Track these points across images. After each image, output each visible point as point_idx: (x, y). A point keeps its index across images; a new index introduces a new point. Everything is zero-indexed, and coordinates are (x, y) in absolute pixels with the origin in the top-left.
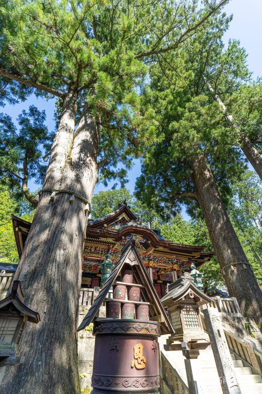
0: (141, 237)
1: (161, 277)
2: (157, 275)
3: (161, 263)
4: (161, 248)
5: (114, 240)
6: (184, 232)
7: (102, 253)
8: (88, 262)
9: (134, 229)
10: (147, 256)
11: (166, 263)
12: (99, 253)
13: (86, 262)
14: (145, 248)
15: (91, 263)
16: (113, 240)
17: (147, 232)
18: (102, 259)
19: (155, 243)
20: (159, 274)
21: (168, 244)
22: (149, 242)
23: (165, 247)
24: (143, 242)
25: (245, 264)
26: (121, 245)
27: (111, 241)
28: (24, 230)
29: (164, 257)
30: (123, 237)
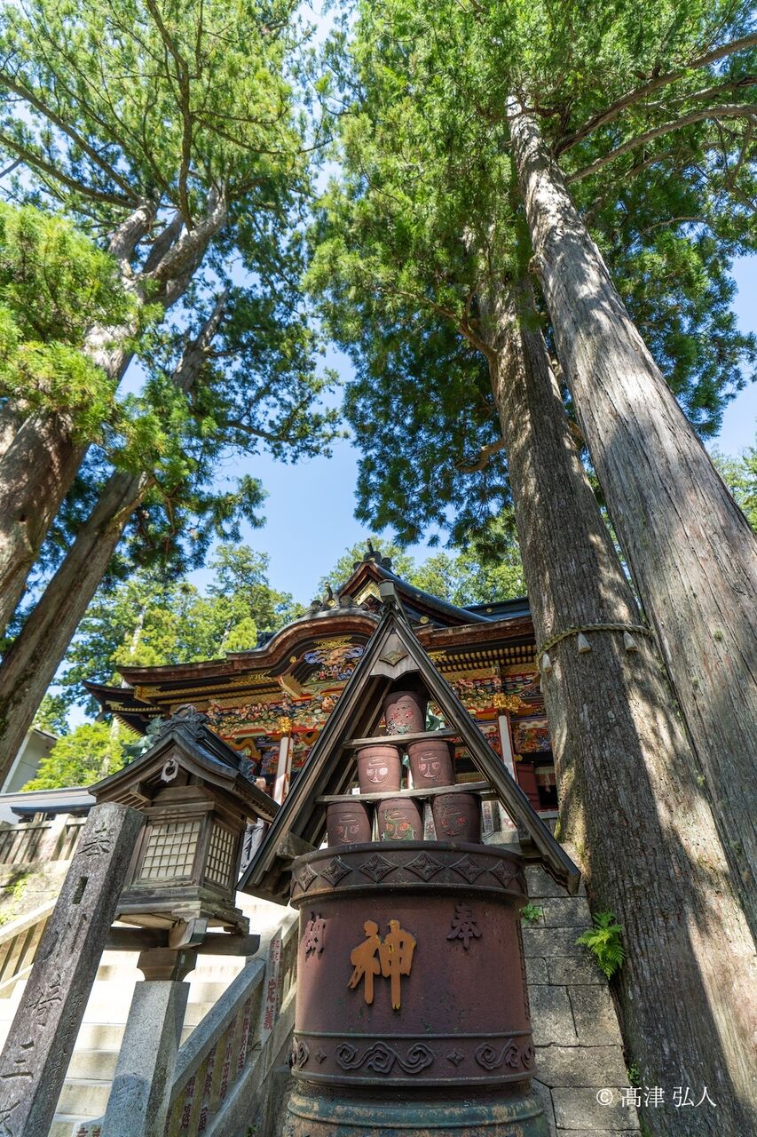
0: (344, 643)
5: (269, 675)
11: (467, 696)
16: (266, 675)
18: (268, 732)
21: (426, 638)
24: (356, 655)
26: (319, 679)
27: (261, 678)
28: (115, 705)
29: (462, 682)
30: (293, 660)
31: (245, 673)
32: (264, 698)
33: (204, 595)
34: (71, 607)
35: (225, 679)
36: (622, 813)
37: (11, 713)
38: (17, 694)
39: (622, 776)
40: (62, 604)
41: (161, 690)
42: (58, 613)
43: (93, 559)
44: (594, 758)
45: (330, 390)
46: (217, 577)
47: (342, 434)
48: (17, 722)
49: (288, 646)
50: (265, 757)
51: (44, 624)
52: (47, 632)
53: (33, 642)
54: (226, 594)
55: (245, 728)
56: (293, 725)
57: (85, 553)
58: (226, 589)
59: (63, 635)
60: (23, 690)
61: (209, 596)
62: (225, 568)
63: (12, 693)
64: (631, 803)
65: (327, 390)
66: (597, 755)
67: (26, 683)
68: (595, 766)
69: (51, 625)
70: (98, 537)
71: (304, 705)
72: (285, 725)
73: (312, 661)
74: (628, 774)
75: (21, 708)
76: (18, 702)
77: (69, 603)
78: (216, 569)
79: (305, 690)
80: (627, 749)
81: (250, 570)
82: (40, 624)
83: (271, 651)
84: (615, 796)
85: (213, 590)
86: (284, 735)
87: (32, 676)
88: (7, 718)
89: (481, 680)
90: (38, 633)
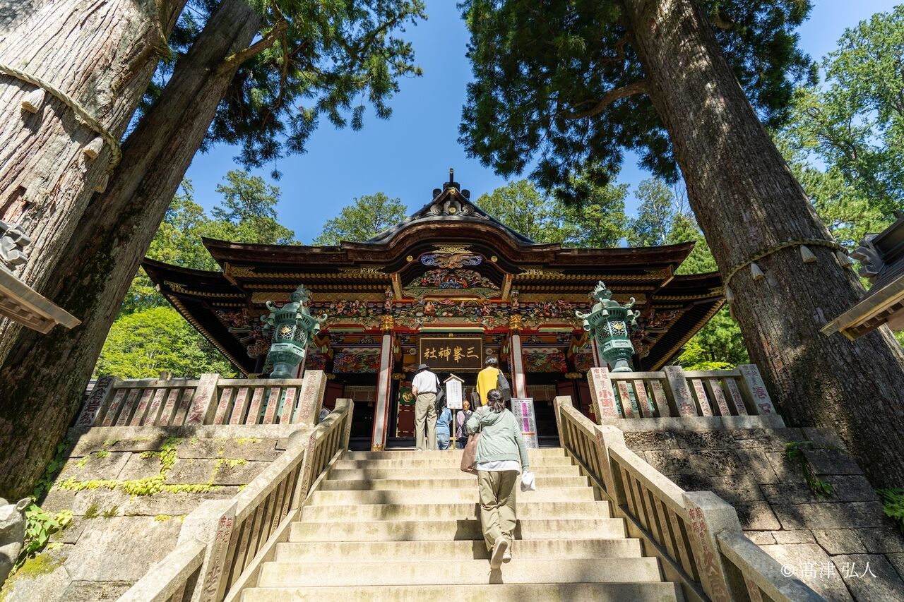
0: (466, 249)
1: (576, 364)
2: (566, 360)
3: (550, 317)
4: (533, 273)
5: (383, 271)
6: (700, 260)
7: (368, 315)
8: (364, 349)
9: (437, 229)
10: (504, 306)
11: (565, 316)
12: (358, 315)
13: (361, 348)
14: (495, 284)
15: (374, 350)
16: (379, 271)
17: (479, 231)
18: (367, 328)
19: (509, 261)
20: (569, 355)
21: (552, 255)
22: (494, 259)
23: (546, 267)
24: (474, 263)
25: (808, 246)
26: (421, 285)
27: (371, 272)
28: (176, 287)
29: (561, 302)
30: (410, 259)
31: (358, 265)
32: (361, 296)
33: (210, 217)
34: (181, 145)
35: (333, 269)
36: (886, 402)
37: (118, 249)
38: (122, 228)
39: (878, 371)
40: (171, 139)
41: (256, 271)
42: (166, 146)
43: (203, 98)
44: (842, 355)
45: (413, 21)
46: (226, 201)
47: (416, 70)
48: (125, 263)
49: (408, 244)
50: (337, 357)
51: (149, 155)
52: (154, 165)
53: (138, 171)
54: (233, 220)
55: (342, 322)
56: (395, 324)
57: (193, 88)
58: (233, 215)
59: (174, 174)
60: (130, 226)
61: (213, 219)
62: (233, 195)
63: (115, 227)
64: (891, 394)
65: (410, 20)
66: (845, 352)
67: (133, 219)
68: (845, 361)
69: (158, 157)
70: (209, 74)
71: (404, 307)
72: (388, 323)
73: (429, 263)
74: (882, 370)
75: (128, 246)
76: (124, 239)
77: (179, 140)
78: (224, 194)
79: (407, 294)
80: (875, 348)
81: (260, 200)
82: (145, 153)
83: (392, 245)
84: (877, 388)
85: (219, 213)
86: (386, 332)
87: (140, 211)
88: (113, 254)
89: (577, 303)
90: (143, 163)
